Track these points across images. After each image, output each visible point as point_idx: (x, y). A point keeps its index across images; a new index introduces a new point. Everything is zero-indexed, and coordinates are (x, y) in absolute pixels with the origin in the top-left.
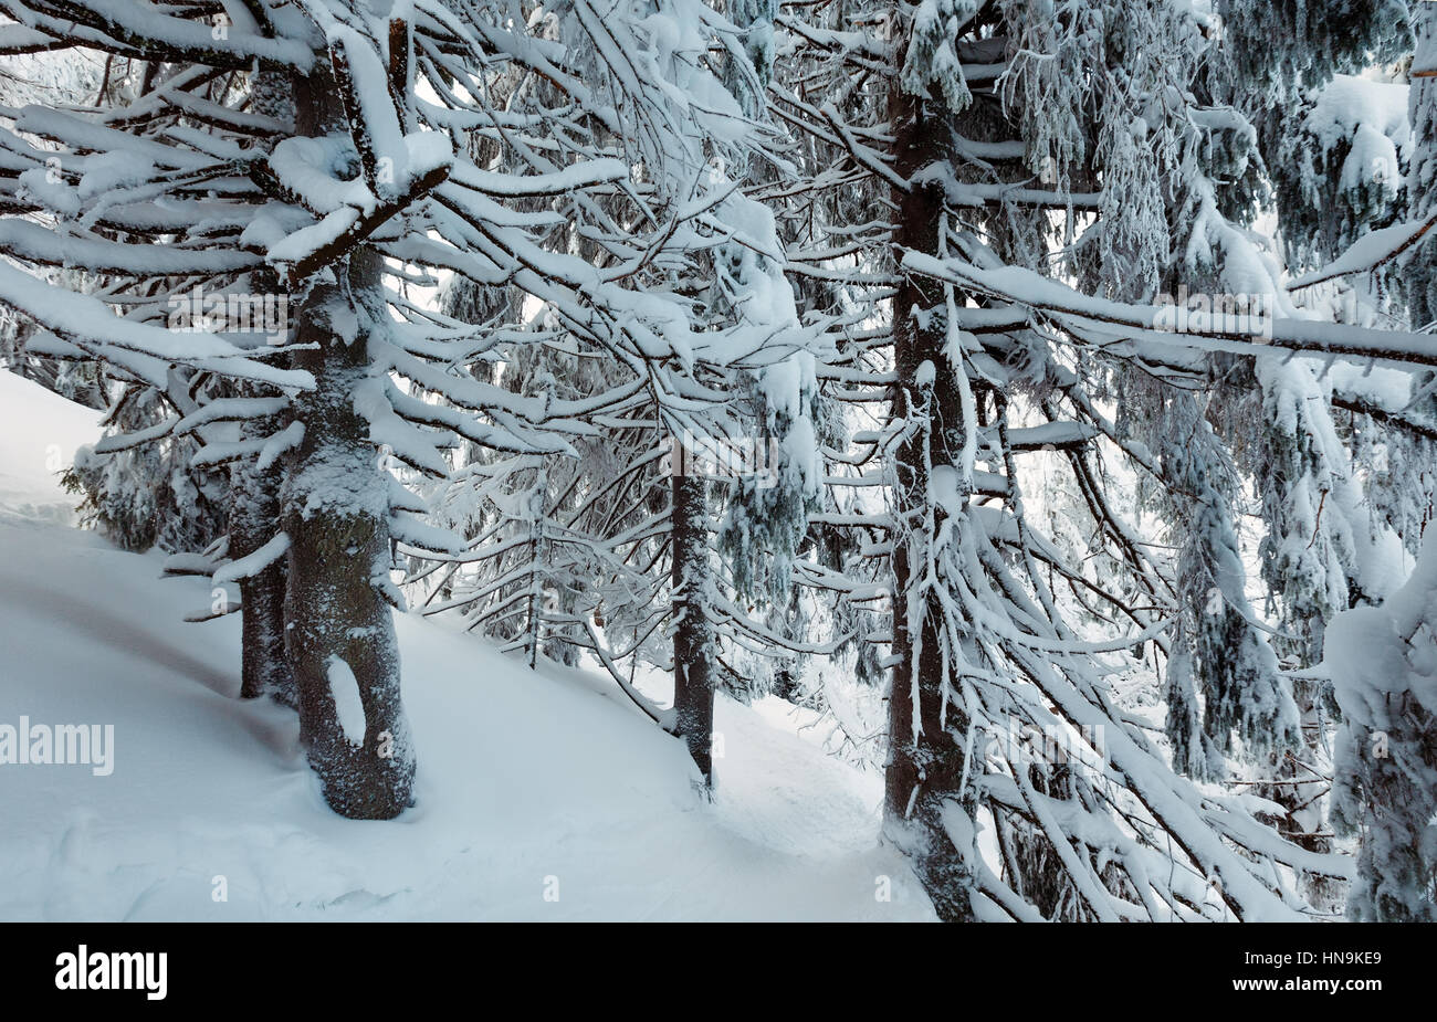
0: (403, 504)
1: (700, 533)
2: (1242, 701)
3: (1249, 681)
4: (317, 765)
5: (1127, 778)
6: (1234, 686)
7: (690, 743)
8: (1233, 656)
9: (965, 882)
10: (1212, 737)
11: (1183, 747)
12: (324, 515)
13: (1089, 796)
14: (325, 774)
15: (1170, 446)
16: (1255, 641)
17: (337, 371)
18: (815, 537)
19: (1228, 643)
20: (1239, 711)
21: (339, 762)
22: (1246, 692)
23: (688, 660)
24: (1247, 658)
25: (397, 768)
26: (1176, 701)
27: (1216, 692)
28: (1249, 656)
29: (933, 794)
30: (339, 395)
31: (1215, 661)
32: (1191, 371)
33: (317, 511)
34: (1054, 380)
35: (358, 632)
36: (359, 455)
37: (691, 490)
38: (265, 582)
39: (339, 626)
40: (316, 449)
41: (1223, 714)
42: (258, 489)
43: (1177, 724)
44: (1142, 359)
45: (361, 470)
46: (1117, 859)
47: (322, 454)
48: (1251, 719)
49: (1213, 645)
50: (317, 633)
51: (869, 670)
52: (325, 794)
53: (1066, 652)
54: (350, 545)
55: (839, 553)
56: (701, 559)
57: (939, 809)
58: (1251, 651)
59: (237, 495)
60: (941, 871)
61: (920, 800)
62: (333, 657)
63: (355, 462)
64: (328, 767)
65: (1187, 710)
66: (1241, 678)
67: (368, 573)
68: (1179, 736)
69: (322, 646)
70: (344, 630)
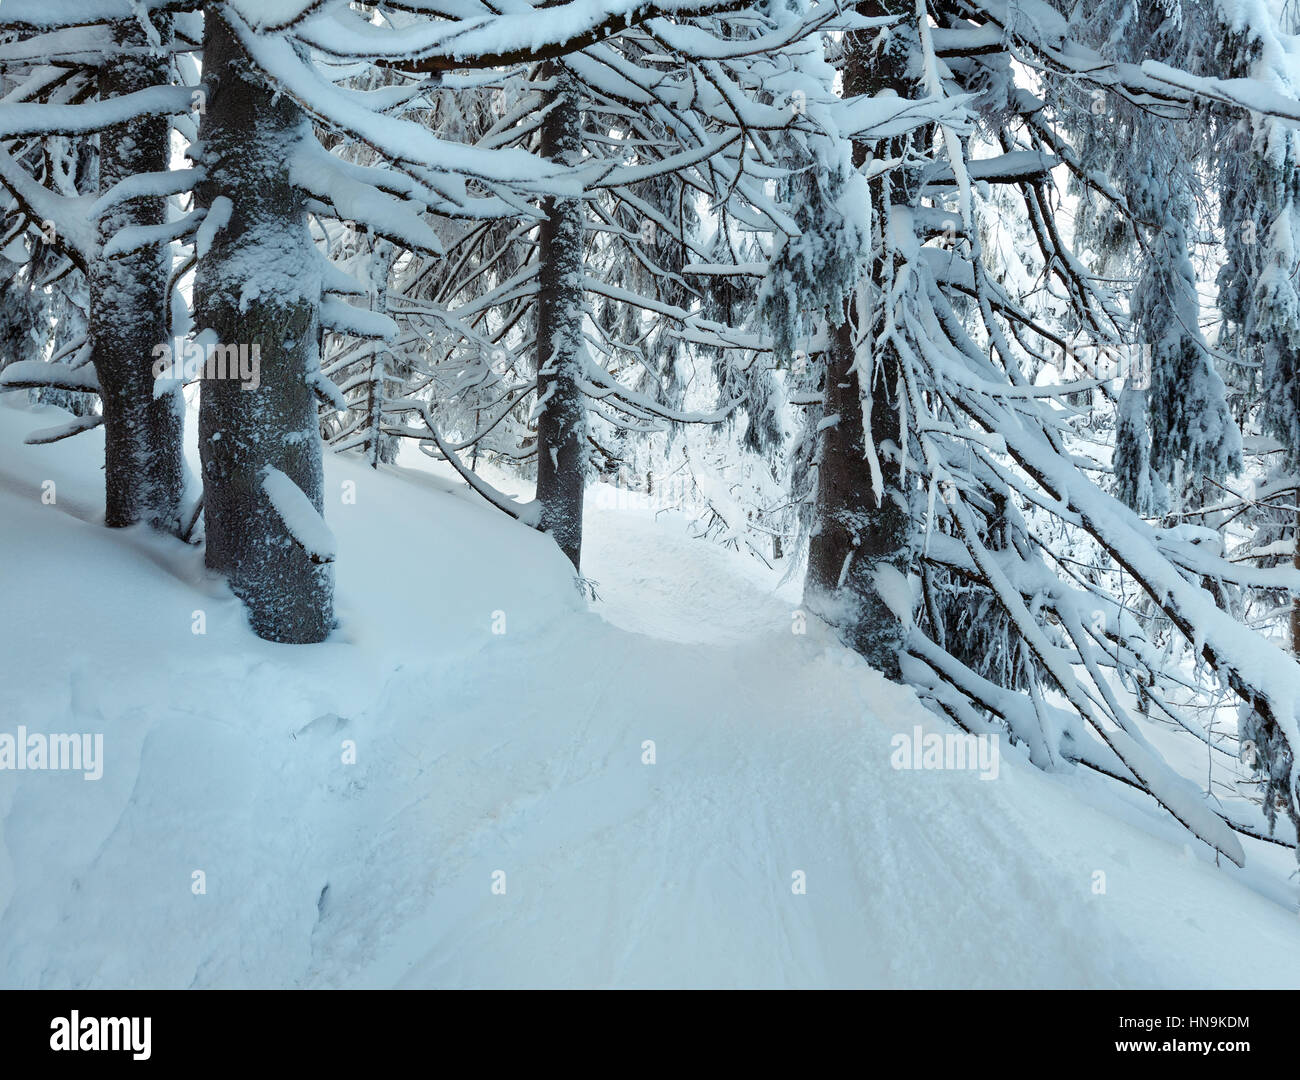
0: (337, 286)
1: (573, 293)
2: (1189, 433)
3: (1197, 412)
4: (241, 591)
5: (1084, 518)
6: (1183, 418)
7: (557, 537)
8: (1184, 388)
9: (895, 646)
10: (1157, 470)
11: (1131, 483)
12: (262, 306)
13: (1024, 543)
14: (252, 600)
15: (1136, 174)
16: (1206, 372)
17: (270, 135)
18: (698, 288)
19: (1180, 375)
20: (1186, 442)
21: (269, 586)
22: (1194, 423)
23: (556, 443)
24: (1197, 390)
25: (324, 587)
26: (1126, 437)
27: (1165, 424)
28: (1200, 386)
29: (866, 560)
30: (275, 164)
31: (1166, 394)
32: (1175, 99)
33: (253, 302)
34: (1017, 106)
35: (294, 437)
36: (294, 233)
37: (564, 243)
38: (140, 389)
39: (273, 432)
40: (247, 229)
41: (1170, 447)
42: (131, 278)
43: (1126, 461)
44: (1125, 86)
45: (297, 251)
46: (1050, 603)
47: (256, 235)
48: (1197, 449)
49: (1166, 378)
50: (250, 442)
51: (762, 436)
52: (251, 622)
53: (1030, 397)
54: (288, 338)
55: (729, 306)
56: (574, 324)
57: (873, 574)
58: (1202, 381)
59: (104, 286)
60: (870, 638)
61: (853, 566)
62: (268, 468)
63: (292, 242)
64: (255, 592)
65: (1137, 446)
66: (1191, 409)
67: (303, 369)
68: (1128, 472)
69: (254, 457)
70: (279, 437)
